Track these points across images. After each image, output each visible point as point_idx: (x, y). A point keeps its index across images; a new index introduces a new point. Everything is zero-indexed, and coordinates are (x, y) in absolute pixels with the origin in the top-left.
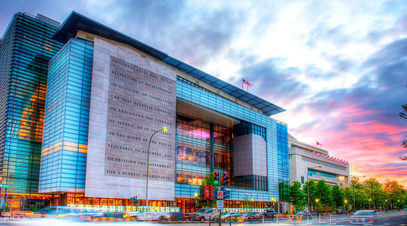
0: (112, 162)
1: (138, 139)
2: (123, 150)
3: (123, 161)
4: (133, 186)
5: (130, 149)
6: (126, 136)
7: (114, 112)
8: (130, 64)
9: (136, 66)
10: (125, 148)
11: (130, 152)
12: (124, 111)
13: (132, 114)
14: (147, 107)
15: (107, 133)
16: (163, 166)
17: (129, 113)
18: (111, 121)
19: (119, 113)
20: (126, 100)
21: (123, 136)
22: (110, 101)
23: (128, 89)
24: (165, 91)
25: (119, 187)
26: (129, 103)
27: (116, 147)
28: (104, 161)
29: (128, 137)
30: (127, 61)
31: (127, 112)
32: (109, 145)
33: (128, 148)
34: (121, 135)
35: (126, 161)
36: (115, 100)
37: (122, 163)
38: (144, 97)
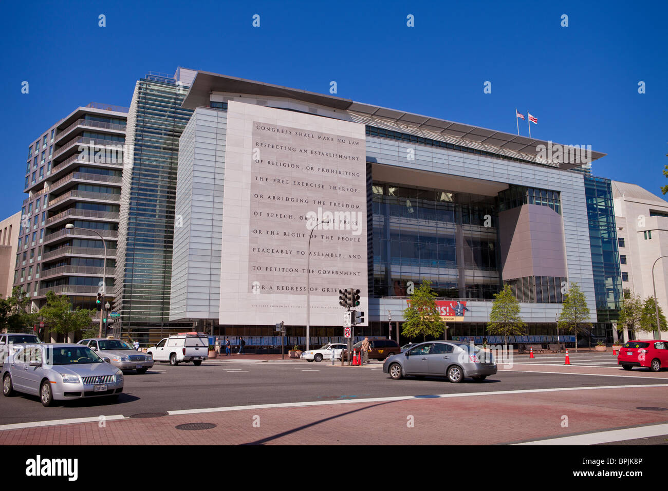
0: (259, 272)
1: (301, 235)
2: (276, 254)
3: (277, 269)
4: (294, 307)
5: (288, 252)
6: (281, 233)
7: (262, 200)
8: (284, 127)
9: (294, 129)
10: (280, 252)
11: (289, 255)
12: (276, 198)
13: (290, 199)
14: (314, 187)
15: (250, 232)
16: (346, 273)
17: (285, 199)
18: (255, 213)
19: (269, 201)
20: (279, 181)
21: (275, 233)
22: (253, 186)
23: (282, 165)
24: (345, 157)
25: (272, 308)
26: (285, 184)
27: (265, 250)
28: (247, 272)
29: (285, 234)
30: (278, 124)
31: (281, 198)
32: (254, 249)
33: (284, 251)
34: (272, 233)
35: (281, 270)
36: (261, 182)
37: (276, 273)
38: (310, 171)
